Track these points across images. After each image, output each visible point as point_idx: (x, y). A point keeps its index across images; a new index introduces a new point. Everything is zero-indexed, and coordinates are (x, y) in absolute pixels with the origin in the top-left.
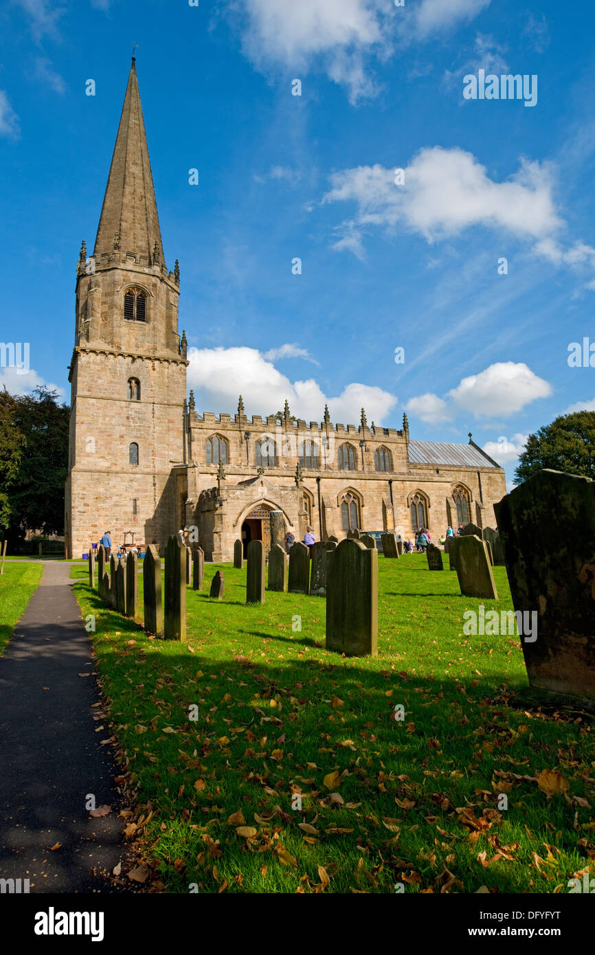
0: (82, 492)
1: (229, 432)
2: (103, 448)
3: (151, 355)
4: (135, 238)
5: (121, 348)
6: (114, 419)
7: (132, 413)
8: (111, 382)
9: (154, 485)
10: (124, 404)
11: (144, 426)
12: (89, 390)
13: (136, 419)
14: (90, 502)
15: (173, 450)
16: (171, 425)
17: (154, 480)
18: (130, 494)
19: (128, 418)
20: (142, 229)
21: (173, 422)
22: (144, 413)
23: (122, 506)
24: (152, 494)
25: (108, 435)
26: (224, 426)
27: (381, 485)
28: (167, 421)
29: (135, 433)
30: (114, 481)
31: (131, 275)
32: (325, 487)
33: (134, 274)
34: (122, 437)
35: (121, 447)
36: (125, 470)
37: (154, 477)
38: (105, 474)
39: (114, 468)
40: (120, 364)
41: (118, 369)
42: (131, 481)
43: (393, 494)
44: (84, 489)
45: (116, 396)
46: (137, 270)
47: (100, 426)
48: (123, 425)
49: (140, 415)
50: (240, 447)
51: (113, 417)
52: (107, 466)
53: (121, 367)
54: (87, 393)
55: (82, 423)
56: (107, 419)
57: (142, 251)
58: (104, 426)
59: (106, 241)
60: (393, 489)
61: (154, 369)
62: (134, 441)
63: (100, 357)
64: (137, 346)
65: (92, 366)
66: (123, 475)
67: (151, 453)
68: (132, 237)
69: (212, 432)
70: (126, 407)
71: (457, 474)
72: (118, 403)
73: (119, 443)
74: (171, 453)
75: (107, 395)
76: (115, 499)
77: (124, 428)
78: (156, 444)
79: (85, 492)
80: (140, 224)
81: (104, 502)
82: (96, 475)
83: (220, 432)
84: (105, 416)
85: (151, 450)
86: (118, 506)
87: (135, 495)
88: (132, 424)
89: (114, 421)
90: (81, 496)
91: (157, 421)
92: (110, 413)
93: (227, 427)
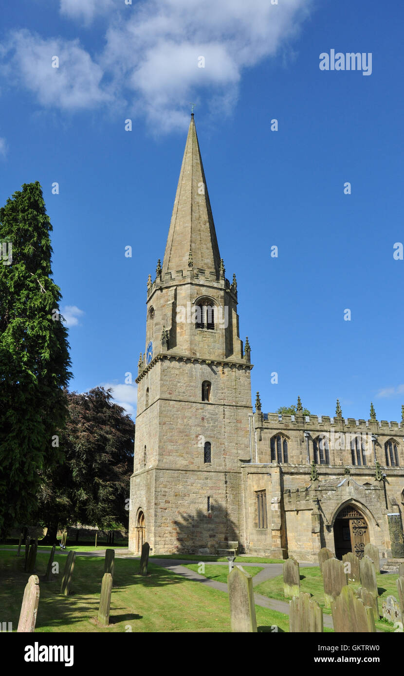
0: (163, 489)
1: (290, 431)
2: (182, 447)
3: (221, 360)
4: (202, 257)
5: (196, 354)
6: (191, 420)
7: (207, 415)
8: (188, 386)
9: (226, 482)
10: (199, 406)
11: (216, 426)
12: (171, 394)
13: (210, 420)
14: (171, 499)
15: (241, 449)
16: (239, 425)
17: (226, 478)
18: (205, 492)
19: (203, 419)
20: (207, 249)
21: (241, 422)
22: (216, 415)
23: (198, 503)
24: (224, 492)
25: (186, 436)
26: (286, 426)
28: (235, 421)
29: (208, 433)
30: (191, 478)
31: (203, 289)
33: (205, 288)
34: (197, 436)
35: (197, 446)
36: (200, 469)
37: (225, 475)
38: (184, 472)
39: (192, 467)
40: (195, 369)
41: (194, 373)
42: (207, 479)
44: (165, 487)
45: (192, 399)
46: (208, 284)
47: (179, 426)
48: (198, 425)
49: (213, 416)
50: (301, 445)
51: (191, 418)
52: (185, 464)
53: (196, 372)
54: (169, 396)
55: (165, 424)
56: (185, 420)
57: (209, 268)
58: (183, 427)
59: (177, 259)
61: (223, 373)
62: (208, 440)
63: (179, 363)
64: (210, 353)
65: (173, 371)
66: (199, 473)
67: (223, 452)
68: (200, 256)
69: (275, 432)
70: (201, 409)
72: (193, 405)
73: (195, 442)
75: (186, 398)
76: (193, 496)
77: (199, 429)
78: (226, 444)
79: (166, 490)
80: (205, 244)
81: (183, 499)
82: (176, 474)
83: (283, 431)
84: (184, 417)
85: (223, 449)
86: (195, 503)
87: (209, 493)
88: (206, 425)
89: (191, 422)
90: (163, 493)
91: (227, 421)
92: (187, 414)
93: (288, 426)
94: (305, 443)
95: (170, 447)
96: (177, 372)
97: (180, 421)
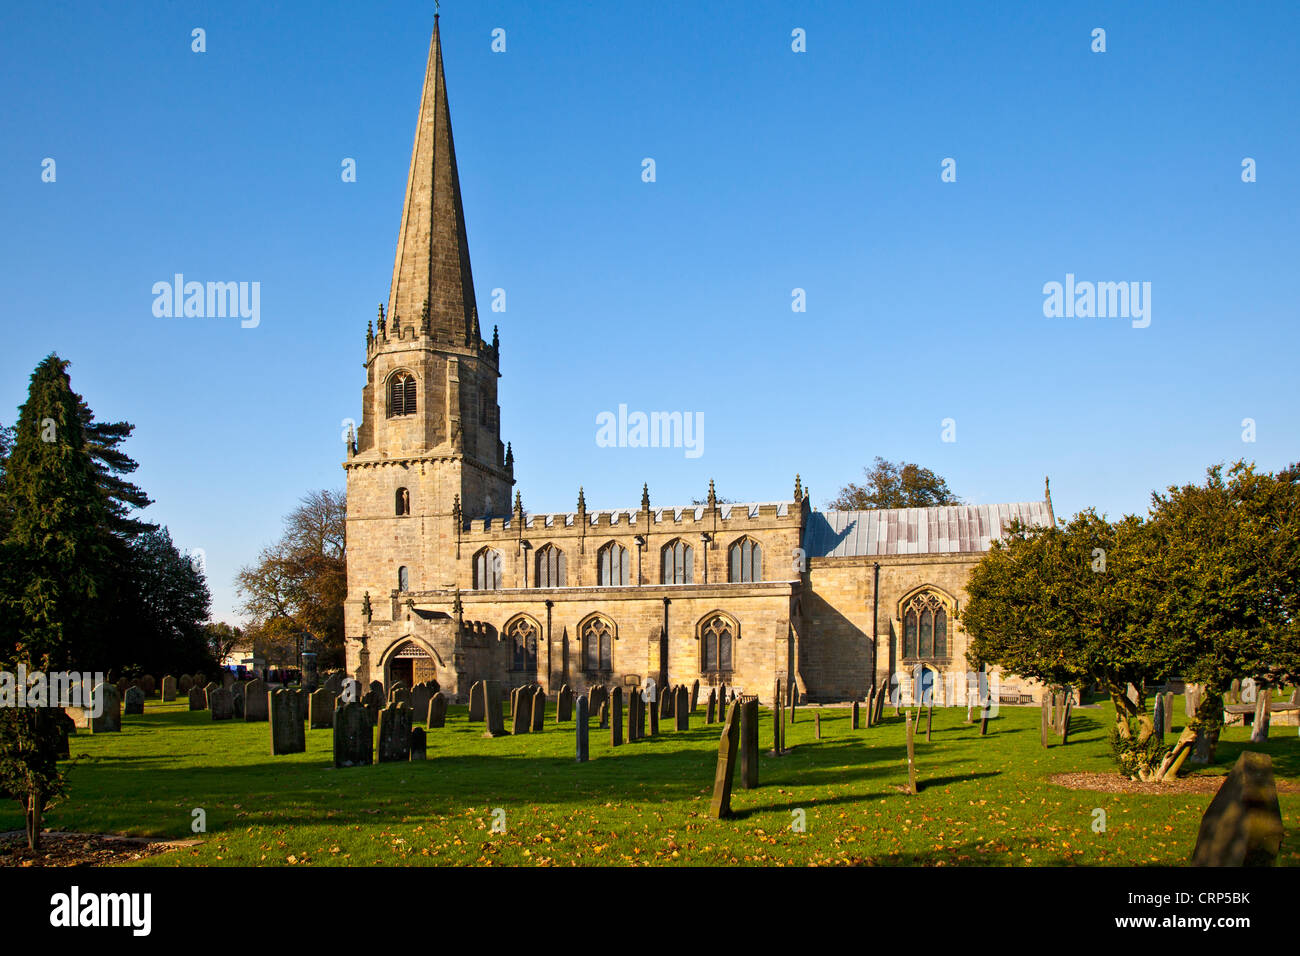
2: (372, 576)
3: (420, 455)
5: (387, 455)
6: (382, 541)
7: (402, 533)
8: (379, 498)
10: (392, 522)
11: (414, 546)
12: (358, 511)
13: (405, 539)
15: (444, 571)
16: (442, 541)
19: (396, 538)
21: (445, 536)
22: (413, 530)
25: (378, 561)
26: (494, 536)
27: (648, 608)
28: (438, 536)
29: (404, 555)
32: (559, 613)
33: (401, 354)
34: (391, 560)
35: (389, 572)
39: (383, 598)
40: (386, 474)
41: (386, 481)
43: (670, 619)
44: (355, 621)
45: (384, 514)
46: (403, 348)
48: (392, 547)
49: (409, 533)
50: (516, 560)
51: (381, 538)
52: (376, 595)
53: (389, 478)
54: (356, 515)
55: (353, 549)
56: (376, 542)
58: (373, 551)
60: (670, 612)
61: (424, 474)
62: (403, 564)
63: (369, 469)
64: (404, 449)
65: (360, 483)
67: (421, 578)
68: (411, 300)
70: (395, 525)
71: (924, 570)
72: (386, 521)
73: (387, 567)
74: (443, 575)
75: (375, 514)
77: (392, 551)
78: (426, 566)
83: (490, 544)
84: (374, 538)
85: (419, 574)
88: (400, 545)
89: (382, 544)
90: (353, 629)
91: (427, 537)
92: (379, 534)
93: (498, 536)
94: (523, 557)
95: (360, 577)
96: (365, 483)
97: (370, 545)
